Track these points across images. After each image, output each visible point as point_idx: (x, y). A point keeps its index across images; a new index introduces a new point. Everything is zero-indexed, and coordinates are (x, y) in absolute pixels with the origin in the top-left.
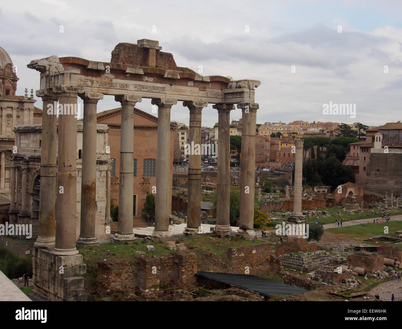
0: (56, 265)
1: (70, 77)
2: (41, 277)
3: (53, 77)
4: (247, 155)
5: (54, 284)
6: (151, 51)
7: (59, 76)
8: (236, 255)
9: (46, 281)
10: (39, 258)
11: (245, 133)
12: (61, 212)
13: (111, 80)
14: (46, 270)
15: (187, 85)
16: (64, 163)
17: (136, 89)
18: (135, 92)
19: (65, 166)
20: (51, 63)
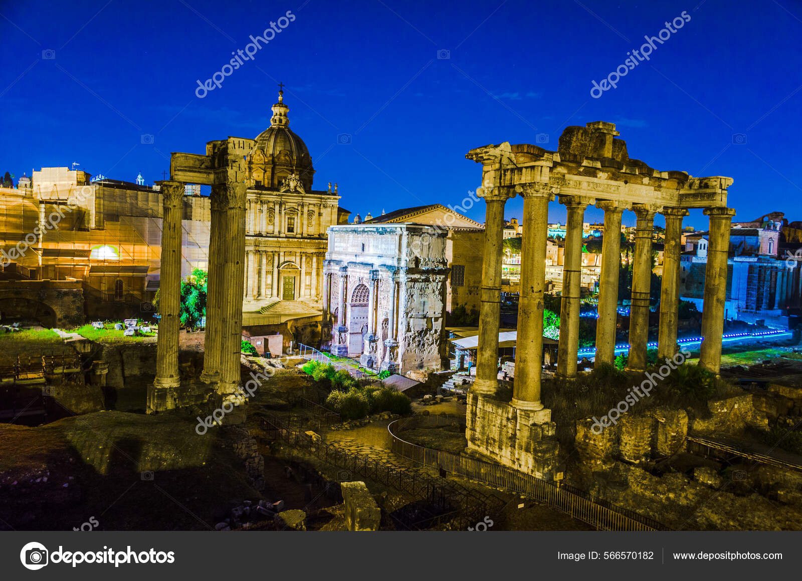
0: (516, 422)
1: (541, 171)
2: (483, 433)
3: (509, 171)
4: (717, 276)
5: (513, 446)
6: (608, 137)
7: (524, 170)
8: (719, 410)
9: (494, 441)
10: (480, 409)
11: (716, 248)
12: (526, 352)
13: (564, 176)
14: (494, 426)
15: (642, 184)
16: (532, 288)
17: (589, 188)
18: (588, 192)
19: (533, 291)
20: (503, 153)
